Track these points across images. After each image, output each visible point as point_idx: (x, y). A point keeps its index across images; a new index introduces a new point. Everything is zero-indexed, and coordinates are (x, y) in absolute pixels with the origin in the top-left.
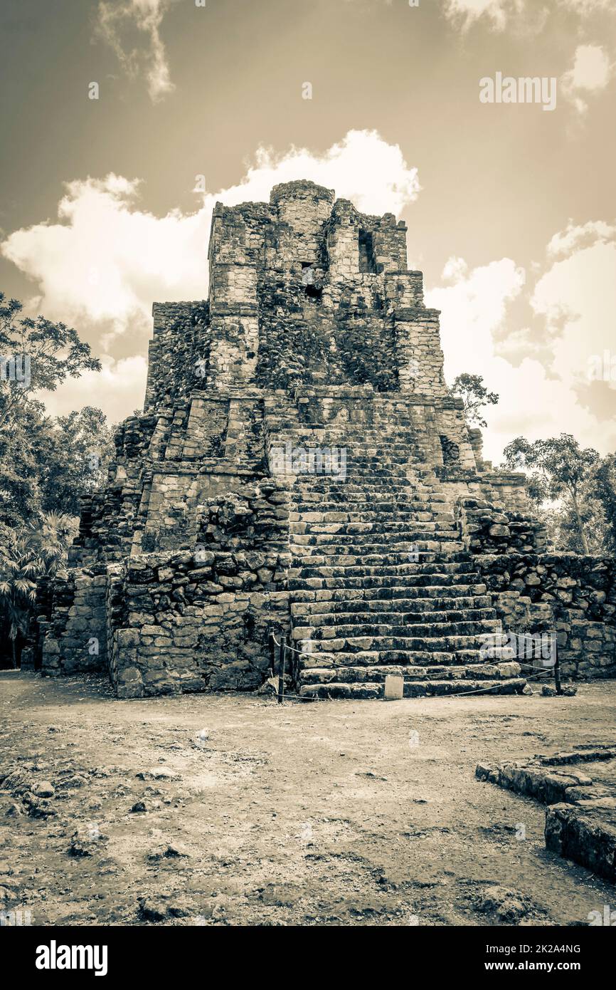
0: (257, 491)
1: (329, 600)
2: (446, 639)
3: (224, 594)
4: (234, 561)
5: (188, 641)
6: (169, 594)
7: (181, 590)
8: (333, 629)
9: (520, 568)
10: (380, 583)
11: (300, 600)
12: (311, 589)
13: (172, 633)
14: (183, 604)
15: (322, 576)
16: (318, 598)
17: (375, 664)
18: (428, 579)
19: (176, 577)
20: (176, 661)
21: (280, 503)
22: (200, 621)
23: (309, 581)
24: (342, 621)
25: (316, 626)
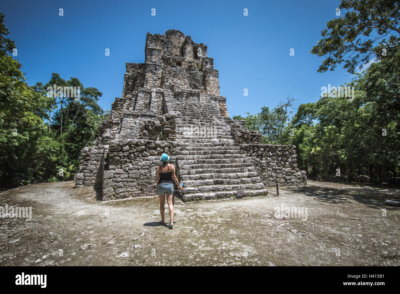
0: (164, 118)
1: (191, 159)
2: (237, 174)
3: (150, 157)
4: (154, 144)
5: (134, 176)
6: (127, 156)
7: (132, 155)
8: (195, 170)
9: (256, 149)
10: (210, 153)
11: (181, 159)
12: (185, 155)
13: (128, 172)
14: (133, 160)
15: (188, 150)
16: (187, 158)
17: (212, 185)
18: (226, 152)
19: (130, 149)
20: (130, 184)
21: (172, 123)
22: (140, 167)
23: (184, 152)
24: (197, 168)
25: (188, 170)
